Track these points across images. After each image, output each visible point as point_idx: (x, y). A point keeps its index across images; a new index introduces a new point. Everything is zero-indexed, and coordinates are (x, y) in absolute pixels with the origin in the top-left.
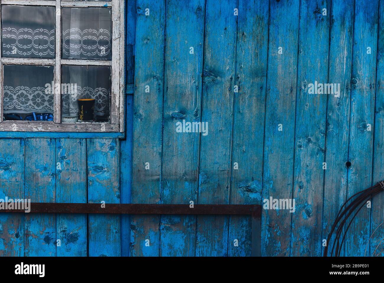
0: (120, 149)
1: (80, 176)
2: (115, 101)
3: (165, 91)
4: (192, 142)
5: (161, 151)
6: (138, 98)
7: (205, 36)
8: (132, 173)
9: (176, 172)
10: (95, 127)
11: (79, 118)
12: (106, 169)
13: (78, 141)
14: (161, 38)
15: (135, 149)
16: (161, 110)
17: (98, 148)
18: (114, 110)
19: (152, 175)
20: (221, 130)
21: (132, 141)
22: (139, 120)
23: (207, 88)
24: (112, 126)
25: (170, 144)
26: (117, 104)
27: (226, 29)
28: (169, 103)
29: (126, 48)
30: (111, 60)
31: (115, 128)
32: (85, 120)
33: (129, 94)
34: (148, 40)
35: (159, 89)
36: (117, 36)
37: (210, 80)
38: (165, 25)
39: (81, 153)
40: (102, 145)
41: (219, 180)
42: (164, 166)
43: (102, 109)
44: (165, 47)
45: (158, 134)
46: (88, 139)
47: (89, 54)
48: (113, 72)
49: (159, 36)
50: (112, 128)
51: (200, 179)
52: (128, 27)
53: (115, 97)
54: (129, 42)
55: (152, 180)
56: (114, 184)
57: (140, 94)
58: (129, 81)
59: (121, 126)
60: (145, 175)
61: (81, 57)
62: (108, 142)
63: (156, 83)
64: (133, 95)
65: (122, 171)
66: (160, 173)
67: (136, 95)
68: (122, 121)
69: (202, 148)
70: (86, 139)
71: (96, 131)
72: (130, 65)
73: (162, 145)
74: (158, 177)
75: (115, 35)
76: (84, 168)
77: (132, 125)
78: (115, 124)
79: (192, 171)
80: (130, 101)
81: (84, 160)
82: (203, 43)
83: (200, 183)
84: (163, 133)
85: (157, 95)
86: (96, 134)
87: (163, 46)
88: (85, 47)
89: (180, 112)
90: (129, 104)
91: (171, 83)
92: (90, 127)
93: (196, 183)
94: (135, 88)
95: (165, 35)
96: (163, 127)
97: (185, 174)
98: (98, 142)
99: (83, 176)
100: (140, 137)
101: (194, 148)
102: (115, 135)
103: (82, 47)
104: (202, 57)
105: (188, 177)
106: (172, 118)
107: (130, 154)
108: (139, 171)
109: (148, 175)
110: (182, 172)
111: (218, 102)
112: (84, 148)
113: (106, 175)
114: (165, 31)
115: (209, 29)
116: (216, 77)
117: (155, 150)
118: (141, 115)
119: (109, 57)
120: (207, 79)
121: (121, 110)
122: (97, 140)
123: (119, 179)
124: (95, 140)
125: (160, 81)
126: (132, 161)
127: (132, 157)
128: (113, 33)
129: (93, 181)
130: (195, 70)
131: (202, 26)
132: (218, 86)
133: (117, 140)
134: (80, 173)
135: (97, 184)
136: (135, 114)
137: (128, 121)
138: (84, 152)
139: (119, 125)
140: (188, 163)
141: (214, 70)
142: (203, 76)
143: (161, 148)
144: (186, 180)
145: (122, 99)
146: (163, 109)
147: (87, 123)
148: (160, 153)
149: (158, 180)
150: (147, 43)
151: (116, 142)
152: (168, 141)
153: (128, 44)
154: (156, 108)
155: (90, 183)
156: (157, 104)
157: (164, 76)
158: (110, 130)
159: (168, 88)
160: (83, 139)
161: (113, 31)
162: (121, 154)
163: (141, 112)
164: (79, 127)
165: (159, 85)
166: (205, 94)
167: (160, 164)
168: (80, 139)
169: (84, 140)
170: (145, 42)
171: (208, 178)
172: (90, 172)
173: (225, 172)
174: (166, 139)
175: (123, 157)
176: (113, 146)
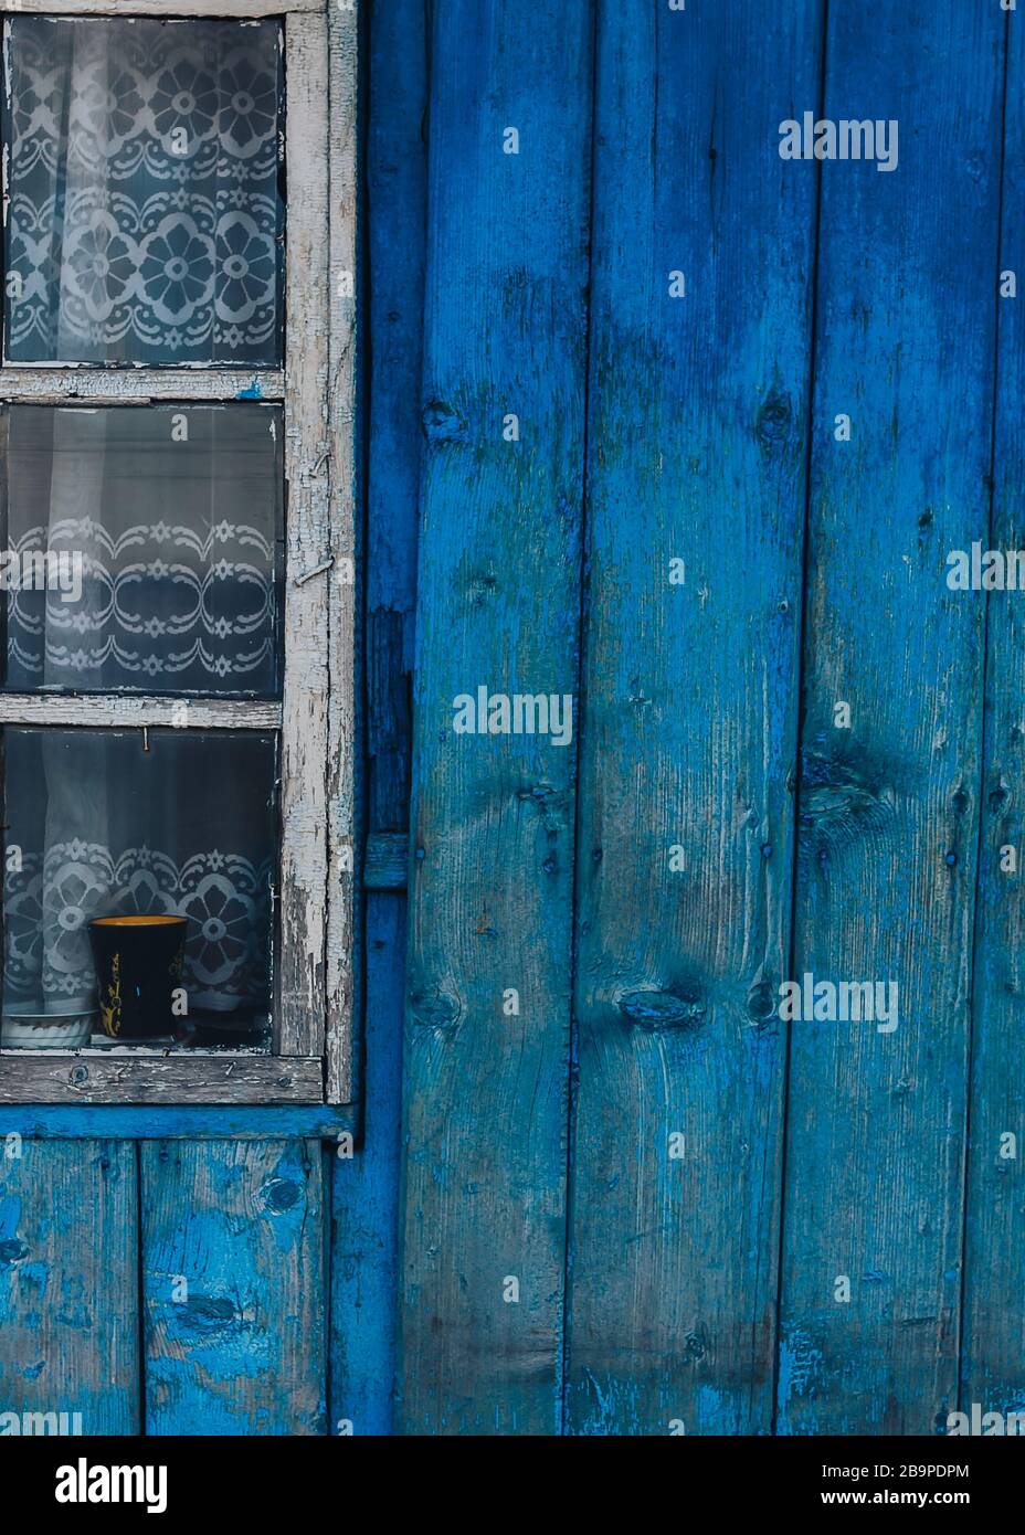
0: (329, 1201)
1: (102, 1353)
2: (303, 930)
3: (586, 868)
4: (736, 1161)
5: (560, 1212)
6: (430, 909)
7: (807, 562)
8: (396, 1335)
9: (646, 1332)
10: (191, 1074)
11: (97, 1026)
12: (249, 1316)
13: (92, 1154)
14: (560, 573)
15: (414, 1200)
16: (563, 979)
17: (207, 1195)
18: (296, 979)
19: (511, 1351)
20: (905, 1091)
21: (399, 1155)
22: (438, 1034)
23: (823, 851)
24: (285, 1067)
25: (615, 1170)
26: (313, 945)
27: (925, 521)
28: (609, 937)
29: (361, 631)
30: (279, 697)
31: (298, 1079)
32: (130, 1033)
33: (380, 890)
34: (490, 582)
35: (551, 860)
36: (312, 564)
37: (841, 805)
38: (586, 500)
39: (108, 1221)
40: (229, 1179)
41: (891, 1380)
42: (578, 1296)
43: (227, 970)
44: (583, 623)
45: (546, 1114)
46: (147, 1147)
47: (153, 665)
48: (291, 763)
49: (553, 561)
50: (284, 1084)
51: (785, 1373)
52: (376, 509)
53: (299, 906)
54: (383, 596)
55: (514, 1379)
56: (293, 1398)
57: (442, 887)
58: (379, 816)
59: (335, 1068)
60: (473, 1349)
61: (111, 681)
62: (259, 1162)
63: (532, 824)
64: (401, 893)
65: (338, 1324)
66: (554, 1334)
67: (419, 897)
68: (339, 1040)
69: (796, 1192)
70: (137, 1143)
71: (192, 1097)
72: (388, 724)
73: (569, 1175)
74: (546, 1358)
75: (303, 559)
76: (125, 1307)
77: (400, 1064)
78: (300, 1058)
79: (737, 1329)
80: (383, 930)
81: (123, 1265)
82: (797, 599)
83: (784, 1393)
84: (571, 1109)
85: (538, 894)
86: (197, 1117)
87: (572, 616)
88: (130, 623)
89: (672, 992)
90: (380, 944)
91: (618, 826)
92: (159, 1077)
93: (764, 1392)
94: (413, 855)
95: (584, 558)
96: (573, 1077)
97: (701, 1340)
98: (202, 1163)
99: (120, 1352)
100: (440, 1131)
101: (747, 1195)
102: (301, 1122)
103: (111, 626)
104: (795, 677)
105: (714, 1360)
106: (627, 1021)
107: (384, 1228)
108: (436, 1323)
109: (491, 1350)
110: (682, 1332)
111: (888, 934)
112: (122, 1195)
113: (250, 1347)
114: (582, 537)
115: (831, 521)
116: (875, 791)
117: (528, 1202)
118: (447, 1006)
119: (267, 683)
120: (821, 803)
121: (338, 978)
122: (201, 1148)
123: (321, 1370)
124: (190, 1151)
125: (555, 815)
126: (394, 1266)
127: (398, 1244)
128: (293, 547)
129: (174, 1384)
130: (752, 751)
131: (795, 504)
132: (886, 841)
133: (314, 1146)
134: (101, 1335)
135: (201, 1397)
136: (416, 999)
137: (375, 1042)
138: (123, 1219)
139: (325, 1061)
140: (719, 1279)
141: (860, 749)
142: (799, 787)
143: (561, 1191)
144: (706, 1376)
145: (341, 917)
146: (572, 973)
147: (142, 1051)
148: (554, 1226)
149: (547, 1375)
150: (480, 600)
151: (306, 1160)
152: (605, 1156)
153: (373, 605)
154: (535, 968)
155: (161, 1395)
156: (539, 947)
157: (577, 784)
158: (274, 1093)
159: (598, 852)
160: (118, 1142)
161: (292, 537)
162: (332, 1227)
163: (449, 987)
164: (96, 1078)
165: (553, 835)
166: (813, 889)
167: (557, 1284)
168: (104, 1142)
169: (126, 1147)
170: (472, 595)
171: (829, 1363)
172: (161, 1330)
173: (929, 1329)
174: (587, 1139)
175: (348, 1245)
176: (291, 1185)
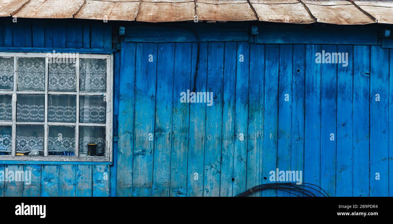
0: (110, 171)
1: (89, 185)
2: (108, 145)
3: (134, 140)
4: (148, 167)
5: (132, 172)
6: (120, 143)
7: (155, 111)
8: (116, 184)
9: (140, 183)
10: (97, 159)
11: (88, 154)
12: (102, 182)
13: (88, 166)
14: (132, 112)
15: (118, 171)
16: (132, 150)
17: (98, 170)
18: (107, 150)
19: (127, 185)
20: (164, 161)
21: (117, 167)
22: (120, 155)
23: (157, 138)
24: (106, 158)
25: (137, 168)
26: (109, 147)
27: (167, 107)
28: (137, 146)
29: (113, 117)
30: (106, 123)
31: (107, 160)
32: (91, 155)
33: (115, 142)
34: (125, 112)
35: (131, 139)
36: (109, 111)
37: (159, 134)
38: (135, 105)
39: (89, 173)
40: (101, 169)
41: (163, 188)
42: (133, 180)
43: (101, 149)
44: (134, 116)
45: (130, 163)
46: (93, 166)
47: (94, 120)
48: (107, 129)
49: (131, 111)
50: (106, 160)
51: (153, 187)
52: (115, 106)
53: (107, 143)
54: (116, 114)
55: (127, 188)
56: (106, 189)
57: (121, 141)
58: (115, 135)
59: (111, 158)
60: (124, 185)
61: (90, 121)
62: (104, 167)
63: (129, 135)
64: (117, 142)
65: (111, 182)
66: (131, 184)
67: (119, 142)
68: (111, 156)
69: (154, 170)
70: (92, 165)
71: (97, 161)
72: (116, 126)
73: (133, 169)
74: (130, 186)
75: (108, 110)
76: (91, 181)
77: (117, 158)
78: (107, 157)
79: (148, 183)
80: (115, 145)
81: (91, 177)
82: (154, 114)
83: (153, 189)
84: (133, 162)
85: (130, 142)
86: (98, 163)
87: (133, 116)
88: (92, 116)
89: (143, 151)
90: (115, 147)
91: (137, 136)
92: (94, 159)
93: (151, 189)
94: (118, 138)
95: (134, 110)
96: (133, 159)
97: (145, 184)
98: (98, 167)
99: (90, 185)
100: (121, 164)
101: (149, 170)
102: (107, 163)
103: (90, 116)
104: (154, 122)
105: (146, 186)
106: (138, 154)
107: (115, 174)
108: (120, 182)
109: (125, 185)
110: (143, 183)
111: (163, 146)
112: (91, 170)
113: (102, 184)
114: (134, 108)
115: (158, 107)
116: (162, 132)
117: (129, 171)
118: (121, 153)
119: (105, 122)
120: (157, 134)
121: (111, 150)
122: (98, 166)
123: (109, 187)
124: (97, 166)
125: (132, 135)
126: (116, 177)
127: (117, 175)
128: (107, 109)
129: (95, 188)
130: (150, 129)
131: (154, 105)
132: (163, 137)
133: (109, 166)
134: (88, 183)
135: (98, 190)
136: (118, 152)
137: (115, 156)
138: (91, 173)
139: (110, 158)
140: (147, 178)
141: (160, 129)
142: (155, 132)
143: (132, 170)
144: (146, 187)
145: (111, 144)
146: (133, 149)
147: (92, 157)
148: (131, 173)
149: (131, 187)
150: (125, 114)
151: (108, 167)
152: (136, 167)
153: (115, 115)
154: (129, 149)
155: (94, 189)
156: (130, 147)
157: (134, 131)
158: (105, 161)
159: (136, 138)
160: (90, 165)
161: (107, 108)
162: (110, 174)
163: (121, 151)
164: (88, 159)
165: (131, 136)
166: (156, 142)
167: (132, 179)
168: (89, 165)
169: (91, 166)
170: (124, 114)
171: (157, 186)
172: (94, 183)
173: (167, 183)
174: (134, 165)
175: (112, 175)
176: (106, 169)
